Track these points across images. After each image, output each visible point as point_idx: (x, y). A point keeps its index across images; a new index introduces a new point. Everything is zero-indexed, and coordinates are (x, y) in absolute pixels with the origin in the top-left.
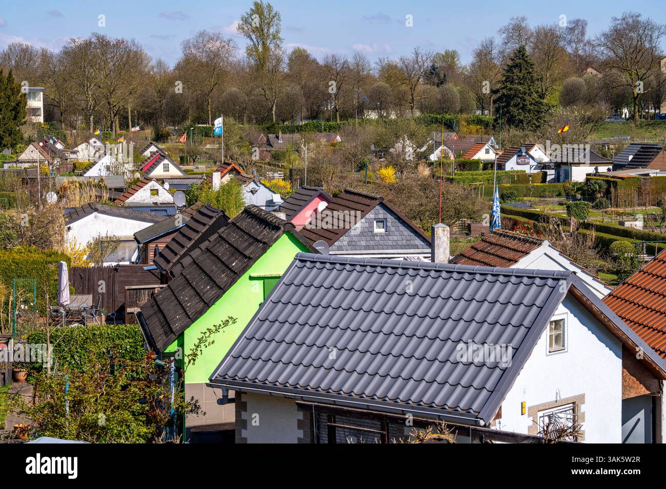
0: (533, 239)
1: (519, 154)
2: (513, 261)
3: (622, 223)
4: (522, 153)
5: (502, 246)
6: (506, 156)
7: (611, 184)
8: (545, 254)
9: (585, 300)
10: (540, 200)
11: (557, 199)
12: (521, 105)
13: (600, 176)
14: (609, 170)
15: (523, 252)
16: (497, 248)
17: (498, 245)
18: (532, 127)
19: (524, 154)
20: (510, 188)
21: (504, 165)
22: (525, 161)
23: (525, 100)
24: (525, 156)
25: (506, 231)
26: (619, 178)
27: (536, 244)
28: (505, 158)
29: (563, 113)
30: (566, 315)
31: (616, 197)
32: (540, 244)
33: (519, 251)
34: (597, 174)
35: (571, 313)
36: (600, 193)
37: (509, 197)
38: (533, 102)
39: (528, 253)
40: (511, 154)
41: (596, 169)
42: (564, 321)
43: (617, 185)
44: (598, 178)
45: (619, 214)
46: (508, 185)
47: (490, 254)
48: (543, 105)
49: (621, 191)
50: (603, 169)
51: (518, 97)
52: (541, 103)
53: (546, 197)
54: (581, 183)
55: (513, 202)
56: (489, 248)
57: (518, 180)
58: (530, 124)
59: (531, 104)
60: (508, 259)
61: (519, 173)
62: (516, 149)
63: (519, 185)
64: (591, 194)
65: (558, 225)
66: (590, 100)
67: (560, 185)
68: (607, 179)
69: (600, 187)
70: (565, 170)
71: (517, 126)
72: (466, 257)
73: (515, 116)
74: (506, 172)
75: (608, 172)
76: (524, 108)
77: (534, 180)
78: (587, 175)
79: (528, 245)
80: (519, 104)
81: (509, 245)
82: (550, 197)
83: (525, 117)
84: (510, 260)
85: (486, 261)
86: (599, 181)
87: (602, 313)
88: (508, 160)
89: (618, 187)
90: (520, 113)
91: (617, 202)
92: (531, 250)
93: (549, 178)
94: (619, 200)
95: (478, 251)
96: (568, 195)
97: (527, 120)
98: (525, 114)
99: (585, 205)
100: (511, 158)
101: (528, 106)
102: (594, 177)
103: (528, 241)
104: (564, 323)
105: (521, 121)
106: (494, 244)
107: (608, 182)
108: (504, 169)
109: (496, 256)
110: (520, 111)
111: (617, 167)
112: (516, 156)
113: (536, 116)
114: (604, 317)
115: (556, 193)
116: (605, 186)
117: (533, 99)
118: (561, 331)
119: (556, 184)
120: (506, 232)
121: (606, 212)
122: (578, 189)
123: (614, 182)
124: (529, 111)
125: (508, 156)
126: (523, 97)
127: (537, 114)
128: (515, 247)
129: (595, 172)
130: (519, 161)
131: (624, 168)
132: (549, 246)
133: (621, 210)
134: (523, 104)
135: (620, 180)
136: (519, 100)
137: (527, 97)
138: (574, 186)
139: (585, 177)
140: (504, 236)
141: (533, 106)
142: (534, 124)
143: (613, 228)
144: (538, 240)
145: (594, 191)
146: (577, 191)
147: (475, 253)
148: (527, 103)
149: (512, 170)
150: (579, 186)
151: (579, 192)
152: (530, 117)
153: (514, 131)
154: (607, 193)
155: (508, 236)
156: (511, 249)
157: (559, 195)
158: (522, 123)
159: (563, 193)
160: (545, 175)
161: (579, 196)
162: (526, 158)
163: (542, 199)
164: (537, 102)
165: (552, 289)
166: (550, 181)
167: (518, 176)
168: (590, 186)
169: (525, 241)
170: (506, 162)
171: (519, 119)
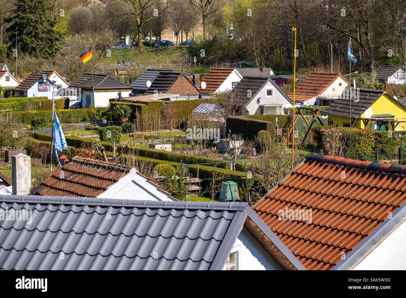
0: (118, 166)
1: (41, 81)
2: (101, 189)
3: (152, 146)
4: (43, 80)
5: (86, 175)
6: (28, 83)
7: (135, 108)
8: (133, 181)
9: (258, 231)
10: (66, 126)
11: (83, 124)
12: (33, 34)
13: (123, 101)
14: (130, 95)
15: (111, 180)
16: (81, 176)
17: (82, 174)
18: (45, 54)
19: (45, 81)
20: (36, 114)
21: (27, 92)
22: (46, 87)
23: (37, 29)
24: (46, 83)
25: (88, 159)
26: (143, 103)
27: (123, 171)
28: (26, 85)
29: (79, 41)
30: (240, 247)
31: (141, 122)
32: (128, 172)
33: (106, 179)
34: (120, 99)
35: (244, 244)
36: (125, 117)
37: (40, 123)
38: (45, 30)
39: (117, 181)
40: (32, 81)
41: (120, 94)
42: (238, 254)
43: (141, 110)
44: (122, 103)
45: (146, 138)
46: (34, 112)
47: (74, 183)
48: (54, 33)
49: (146, 115)
50: (125, 94)
51: (30, 26)
52: (52, 31)
53: (72, 123)
54: (104, 108)
55: (44, 128)
56: (72, 177)
57: (43, 106)
58: (42, 52)
59: (43, 32)
60: (95, 187)
61: (43, 100)
62: (37, 76)
63: (45, 111)
64: (117, 119)
65: (102, 151)
66: (96, 28)
67: (84, 110)
68: (131, 104)
69: (125, 112)
70: (87, 96)
71: (30, 54)
72: (48, 187)
73: (28, 44)
74: (29, 99)
75: (130, 98)
76: (36, 36)
77: (58, 106)
78: (110, 100)
79: (114, 173)
80: (31, 32)
81: (94, 173)
82: (76, 122)
83: (38, 45)
84: (98, 189)
85: (72, 189)
86: (124, 106)
87: (273, 243)
88: (30, 87)
89: (143, 112)
90: (33, 41)
91: (142, 125)
92: (119, 178)
93: (71, 104)
94: (144, 124)
95: (60, 180)
96: (93, 120)
97: (39, 47)
98: (38, 42)
99: (117, 129)
100: (32, 85)
101: (40, 34)
102: (118, 103)
103: (113, 169)
104: (238, 255)
105: (34, 49)
106: (77, 173)
107: (133, 107)
108: (26, 96)
109: (81, 184)
110: (33, 39)
111: (136, 92)
112: (37, 83)
113: (48, 43)
114: (275, 247)
115: (81, 119)
116: (130, 111)
117: (45, 27)
118: (234, 263)
119: (78, 109)
120: (88, 161)
121: (133, 136)
122: (103, 115)
123: (138, 107)
124: (42, 39)
125: (30, 83)
126: (35, 25)
127: (49, 42)
128: (101, 175)
129: (118, 97)
130: (41, 88)
131: (145, 93)
132: (137, 173)
133: (147, 134)
134: (36, 33)
135: (144, 105)
136: (31, 28)
137: (39, 26)
138: (98, 111)
139: (109, 102)
140: (86, 164)
141: (45, 34)
142: (47, 51)
143: (149, 152)
144: (125, 168)
145: (120, 116)
146: (102, 116)
147: (56, 183)
148: (39, 31)
149: (34, 96)
150: (103, 111)
151: (104, 117)
152: (43, 45)
153: (28, 59)
154: (132, 118)
155: (90, 164)
156: (96, 177)
157: (84, 120)
158: (35, 51)
159: (88, 119)
160: (68, 101)
161: (105, 121)
162: (48, 85)
163: (68, 124)
164: (48, 30)
165: (229, 222)
166: (72, 107)
167: (42, 103)
168: (116, 111)
169: (111, 169)
170: (28, 89)
171: (32, 47)
